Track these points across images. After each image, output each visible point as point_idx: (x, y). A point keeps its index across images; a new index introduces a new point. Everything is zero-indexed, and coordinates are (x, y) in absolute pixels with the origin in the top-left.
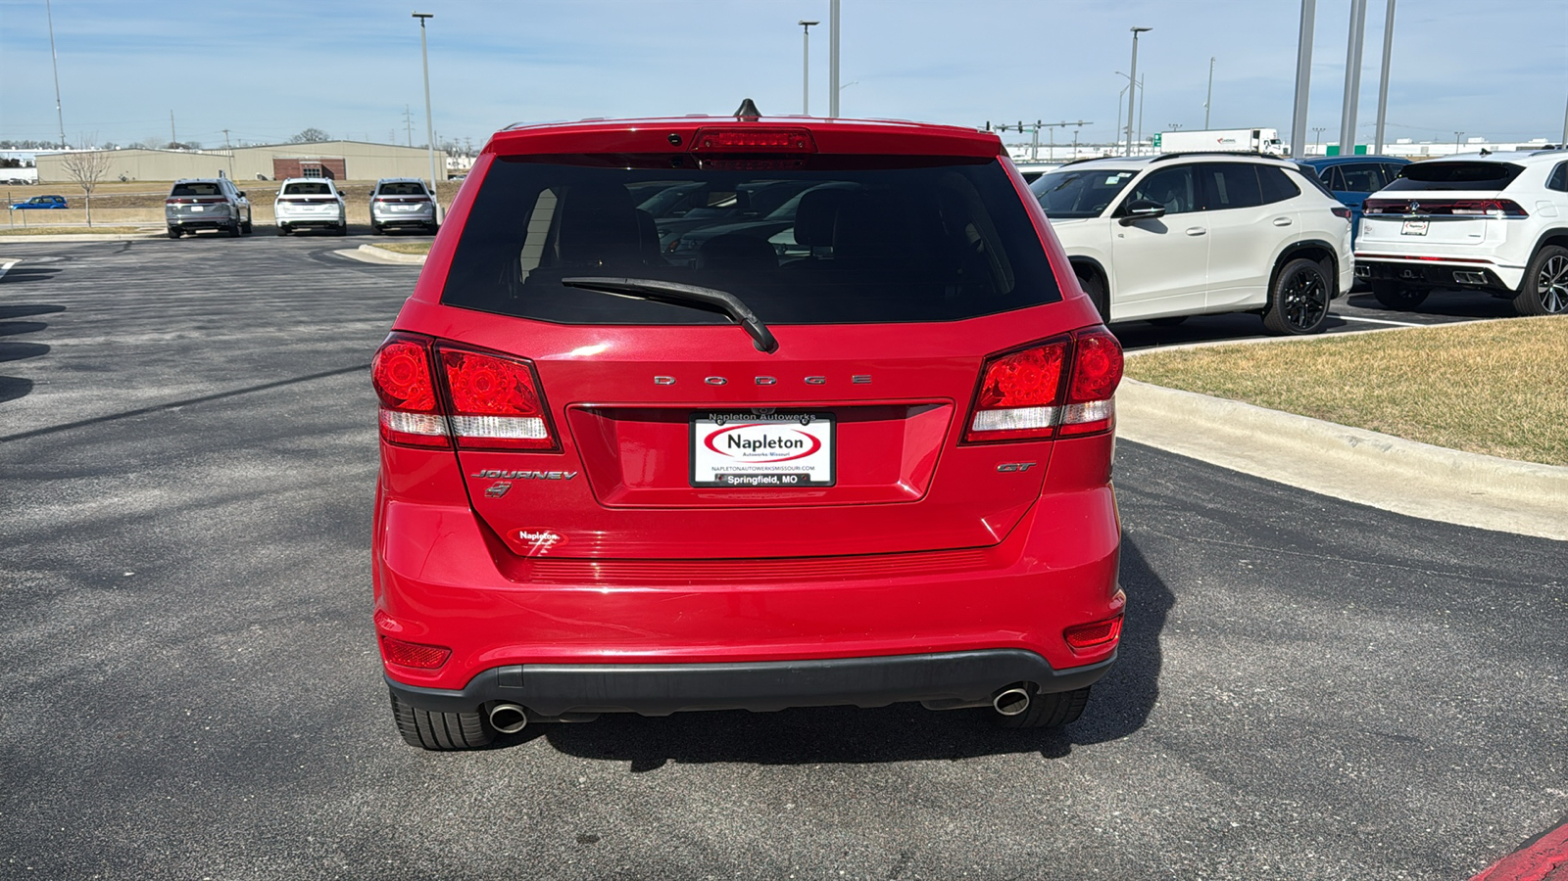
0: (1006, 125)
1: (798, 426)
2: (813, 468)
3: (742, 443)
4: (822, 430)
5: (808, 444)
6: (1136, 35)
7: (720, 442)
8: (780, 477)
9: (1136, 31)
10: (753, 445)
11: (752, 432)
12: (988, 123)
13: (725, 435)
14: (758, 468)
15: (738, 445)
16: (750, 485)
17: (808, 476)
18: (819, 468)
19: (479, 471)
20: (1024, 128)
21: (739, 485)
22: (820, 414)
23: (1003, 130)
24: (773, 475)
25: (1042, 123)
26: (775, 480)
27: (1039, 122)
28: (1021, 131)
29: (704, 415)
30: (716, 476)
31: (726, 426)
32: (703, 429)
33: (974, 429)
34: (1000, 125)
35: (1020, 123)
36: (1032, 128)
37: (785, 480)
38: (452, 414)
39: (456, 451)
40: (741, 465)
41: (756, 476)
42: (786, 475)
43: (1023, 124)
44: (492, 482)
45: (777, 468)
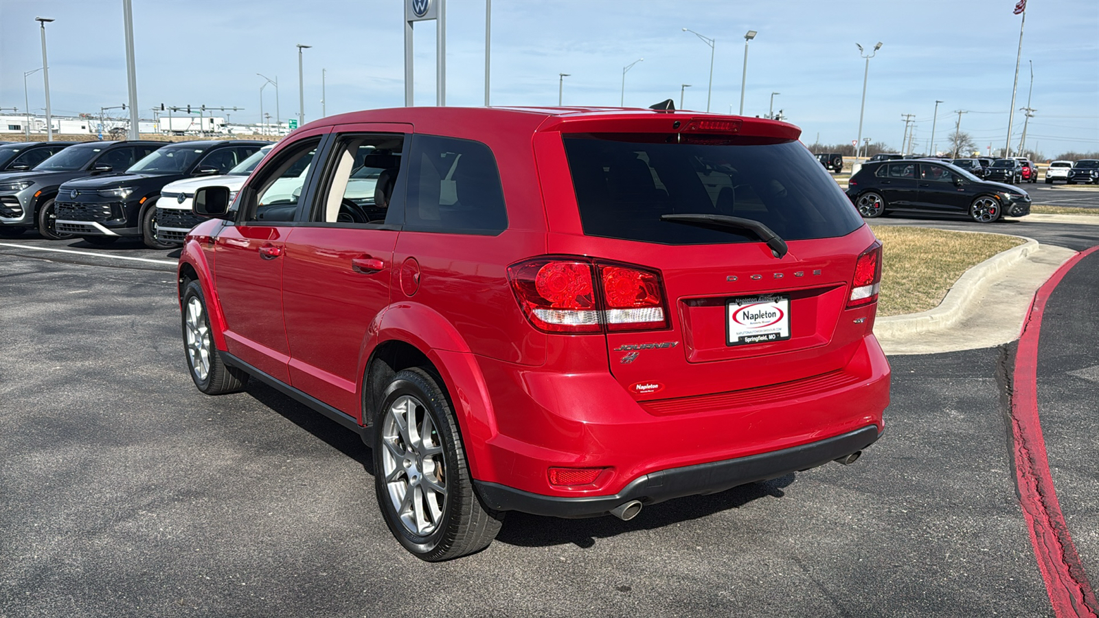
0: (177, 107)
1: (774, 304)
2: (780, 329)
3: (750, 316)
4: (784, 305)
5: (778, 314)
6: (300, 50)
7: (740, 316)
8: (768, 335)
9: (300, 47)
10: (755, 317)
11: (754, 309)
12: (162, 105)
13: (741, 312)
14: (757, 332)
15: (748, 317)
16: (755, 342)
17: (779, 334)
18: (783, 329)
19: (619, 346)
20: (191, 110)
21: (751, 342)
22: (784, 295)
23: (175, 110)
24: (764, 335)
25: (206, 107)
26: (765, 338)
27: (204, 106)
28: (189, 112)
29: (733, 300)
30: (739, 338)
31: (743, 306)
32: (733, 308)
33: (852, 299)
34: (172, 107)
35: (189, 106)
36: (199, 110)
37: (771, 337)
38: (605, 310)
39: (606, 335)
40: (749, 330)
41: (757, 336)
42: (770, 334)
43: (191, 107)
44: (624, 353)
45: (765, 331)
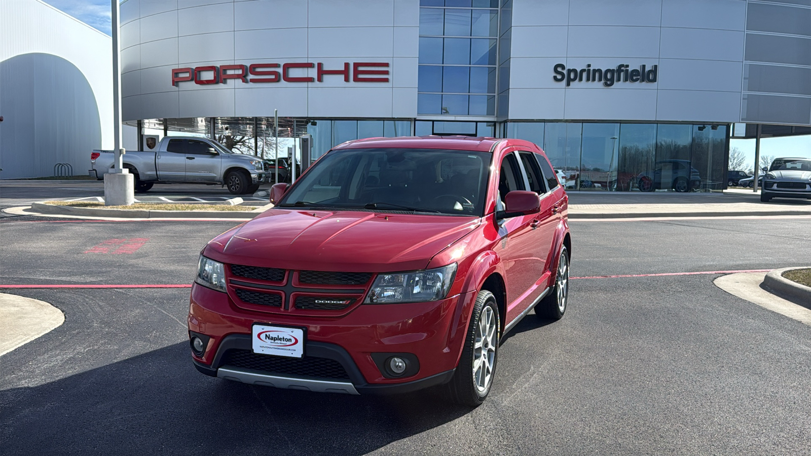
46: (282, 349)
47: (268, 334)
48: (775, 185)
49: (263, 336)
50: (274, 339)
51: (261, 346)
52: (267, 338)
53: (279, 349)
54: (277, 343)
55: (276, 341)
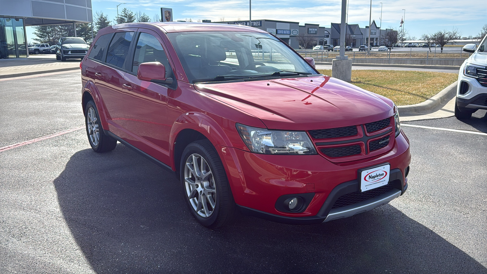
46: (378, 182)
47: (370, 175)
48: (70, 52)
49: (367, 178)
50: (374, 177)
51: (366, 185)
52: (370, 178)
53: (376, 183)
54: (376, 179)
55: (375, 179)
